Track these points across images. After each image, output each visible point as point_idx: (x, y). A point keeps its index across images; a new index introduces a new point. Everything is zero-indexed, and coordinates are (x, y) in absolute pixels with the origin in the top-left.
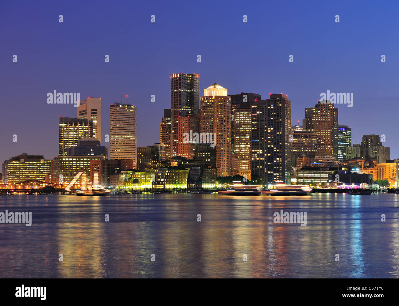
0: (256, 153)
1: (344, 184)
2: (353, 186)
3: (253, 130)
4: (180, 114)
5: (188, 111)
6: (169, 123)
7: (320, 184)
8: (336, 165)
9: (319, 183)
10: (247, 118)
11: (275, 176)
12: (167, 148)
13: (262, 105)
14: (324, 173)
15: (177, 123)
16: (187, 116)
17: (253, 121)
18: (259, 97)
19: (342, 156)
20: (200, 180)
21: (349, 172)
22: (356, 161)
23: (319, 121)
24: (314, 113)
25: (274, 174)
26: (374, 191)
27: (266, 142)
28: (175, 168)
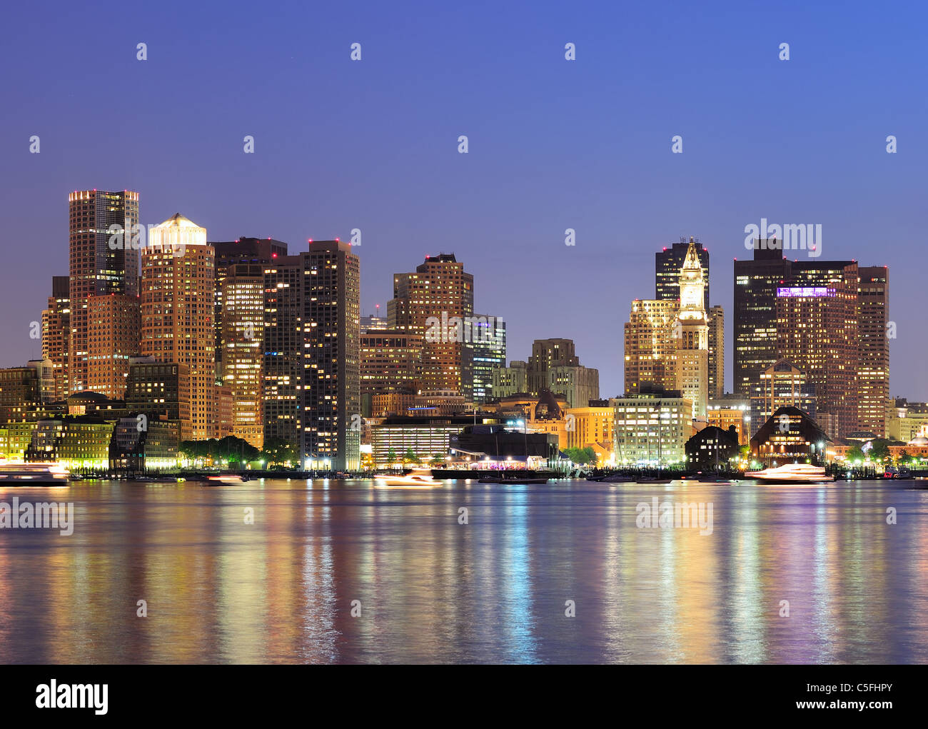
0: (275, 383)
1: (487, 458)
2: (510, 463)
3: (267, 329)
4: (92, 288)
5: (111, 281)
6: (66, 311)
7: (430, 458)
8: (467, 413)
9: (426, 455)
10: (254, 299)
11: (322, 439)
12: (59, 371)
13: (290, 267)
14: (439, 432)
15: (85, 312)
16: (108, 293)
17: (267, 305)
18: (281, 249)
19: (482, 390)
20: (140, 447)
21: (500, 430)
22: (517, 403)
23: (427, 307)
24: (415, 287)
25: (320, 434)
26: (558, 474)
27: (299, 358)
28: (80, 419)
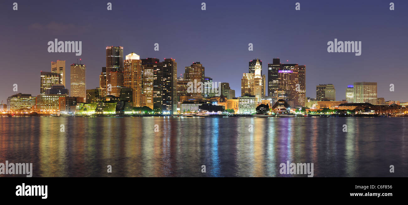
0: (156, 93)
1: (208, 111)
2: (213, 113)
3: (154, 80)
4: (112, 70)
5: (116, 68)
6: (105, 76)
7: (194, 111)
8: (203, 101)
9: (193, 111)
10: (151, 73)
11: (168, 107)
12: (104, 90)
13: (160, 66)
14: (196, 105)
15: (110, 76)
16: (116, 71)
17: (154, 74)
18: (158, 60)
19: (207, 95)
20: (123, 109)
21: (211, 105)
22: (215, 98)
23: (193, 75)
24: (190, 70)
25: (167, 106)
26: (225, 115)
27: (162, 87)
28: (109, 102)
